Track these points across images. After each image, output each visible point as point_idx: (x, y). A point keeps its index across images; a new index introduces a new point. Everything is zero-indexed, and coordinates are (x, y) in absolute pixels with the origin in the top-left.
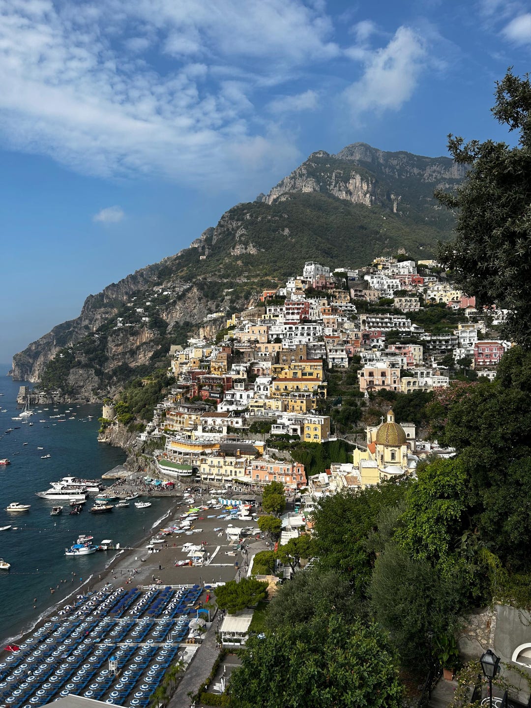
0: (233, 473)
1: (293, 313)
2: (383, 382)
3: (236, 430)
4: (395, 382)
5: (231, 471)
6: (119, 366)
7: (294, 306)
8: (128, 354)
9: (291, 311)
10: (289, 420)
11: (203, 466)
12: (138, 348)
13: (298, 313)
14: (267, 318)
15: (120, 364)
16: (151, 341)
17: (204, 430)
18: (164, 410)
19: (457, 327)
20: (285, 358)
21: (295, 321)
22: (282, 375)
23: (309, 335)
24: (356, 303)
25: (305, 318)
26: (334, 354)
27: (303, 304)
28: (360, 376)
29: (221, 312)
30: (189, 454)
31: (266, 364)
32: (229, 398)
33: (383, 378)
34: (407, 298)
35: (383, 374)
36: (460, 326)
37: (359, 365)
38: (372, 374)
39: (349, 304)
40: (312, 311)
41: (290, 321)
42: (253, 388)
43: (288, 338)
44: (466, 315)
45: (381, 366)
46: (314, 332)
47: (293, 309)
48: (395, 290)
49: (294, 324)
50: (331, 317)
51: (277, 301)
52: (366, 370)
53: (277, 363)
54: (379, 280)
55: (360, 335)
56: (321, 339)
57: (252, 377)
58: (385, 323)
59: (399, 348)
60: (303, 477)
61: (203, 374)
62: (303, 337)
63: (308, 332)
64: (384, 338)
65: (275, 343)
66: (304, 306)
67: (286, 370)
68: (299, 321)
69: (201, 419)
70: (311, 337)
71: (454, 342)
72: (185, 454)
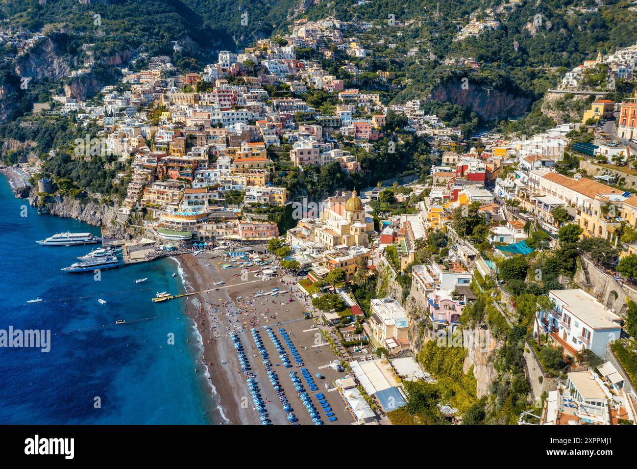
0: (224, 233)
1: (224, 100)
2: (309, 158)
3: (216, 203)
4: (316, 158)
5: (223, 233)
7: (224, 94)
9: (222, 98)
10: (258, 192)
11: (201, 231)
13: (229, 100)
14: (203, 104)
17: (189, 203)
18: (140, 188)
19: (336, 108)
20: (234, 141)
21: (227, 107)
22: (237, 156)
23: (242, 119)
24: (265, 89)
25: (235, 104)
26: (268, 136)
27: (231, 92)
28: (294, 155)
29: (86, 68)
30: (187, 223)
31: (222, 147)
32: (199, 176)
33: (309, 156)
34: (296, 81)
35: (309, 153)
36: (338, 107)
37: (288, 145)
38: (302, 153)
39: (262, 90)
40: (239, 98)
41: (225, 107)
42: (215, 167)
43: (227, 123)
44: (340, 98)
45: (307, 147)
46: (247, 117)
47: (224, 96)
48: (286, 74)
49: (228, 109)
50: (255, 103)
51: (205, 87)
52: (298, 150)
53: (228, 145)
54: (274, 65)
55: (279, 119)
56: (251, 122)
57: (212, 158)
58: (291, 106)
59: (307, 129)
60: (277, 231)
61: (165, 156)
62: (238, 121)
63: (242, 117)
64: (293, 119)
65: (220, 127)
66: (233, 94)
67: (239, 152)
68: (231, 106)
69: (185, 195)
70: (245, 121)
71: (337, 121)
72: (183, 224)
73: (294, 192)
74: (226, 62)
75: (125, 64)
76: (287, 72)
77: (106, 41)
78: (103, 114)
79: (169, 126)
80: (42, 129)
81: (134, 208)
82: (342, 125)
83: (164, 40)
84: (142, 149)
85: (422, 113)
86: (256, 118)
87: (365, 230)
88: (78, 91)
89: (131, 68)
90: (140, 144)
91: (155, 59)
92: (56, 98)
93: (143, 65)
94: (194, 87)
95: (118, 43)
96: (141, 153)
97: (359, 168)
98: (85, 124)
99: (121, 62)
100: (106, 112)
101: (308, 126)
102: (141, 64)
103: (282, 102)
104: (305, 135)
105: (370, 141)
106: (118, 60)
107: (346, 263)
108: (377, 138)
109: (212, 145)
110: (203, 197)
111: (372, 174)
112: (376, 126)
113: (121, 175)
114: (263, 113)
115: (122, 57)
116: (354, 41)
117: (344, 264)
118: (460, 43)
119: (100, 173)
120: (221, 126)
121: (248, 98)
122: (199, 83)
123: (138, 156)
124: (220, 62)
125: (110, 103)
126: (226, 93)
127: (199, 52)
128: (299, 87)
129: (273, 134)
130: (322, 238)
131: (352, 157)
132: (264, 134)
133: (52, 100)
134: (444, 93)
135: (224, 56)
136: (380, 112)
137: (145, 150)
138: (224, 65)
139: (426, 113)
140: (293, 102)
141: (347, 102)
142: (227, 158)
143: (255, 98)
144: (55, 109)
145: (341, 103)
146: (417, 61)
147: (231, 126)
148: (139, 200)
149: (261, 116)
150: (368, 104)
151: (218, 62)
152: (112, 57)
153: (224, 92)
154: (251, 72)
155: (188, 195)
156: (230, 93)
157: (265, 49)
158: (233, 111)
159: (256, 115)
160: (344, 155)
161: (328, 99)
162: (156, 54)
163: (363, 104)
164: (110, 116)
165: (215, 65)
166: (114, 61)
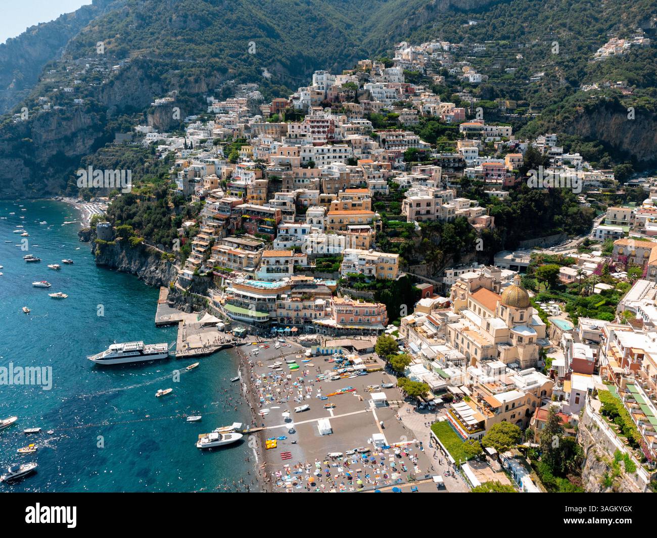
0: (313, 316)
1: (319, 132)
2: (428, 211)
3: (303, 271)
4: (437, 211)
5: (311, 314)
6: (53, 155)
7: (318, 124)
8: (62, 141)
9: (316, 130)
11: (282, 310)
12: (74, 135)
13: (324, 132)
14: (292, 137)
15: (54, 153)
16: (89, 127)
17: (268, 271)
18: (207, 246)
19: (456, 143)
20: (329, 186)
21: (323, 141)
22: (332, 207)
23: (340, 157)
24: (369, 119)
25: (331, 137)
26: (373, 181)
27: (327, 122)
28: (408, 206)
29: (170, 96)
30: (264, 300)
31: (313, 194)
32: (283, 233)
33: (428, 208)
34: (406, 110)
35: (429, 205)
36: (459, 143)
37: (398, 193)
38: (418, 205)
39: (366, 121)
40: (337, 130)
41: (318, 141)
42: (303, 221)
43: (321, 161)
44: (461, 131)
45: (426, 197)
46: (346, 154)
47: (318, 127)
48: (393, 100)
49: (322, 144)
50: (356, 137)
51: (295, 116)
52: (414, 201)
53: (322, 192)
54: (379, 90)
55: (387, 157)
56: (352, 162)
57: (301, 210)
58: (400, 141)
59: (423, 171)
60: (386, 316)
61: (240, 203)
62: (335, 160)
63: (340, 155)
64: (403, 158)
65: (312, 167)
66: (329, 124)
67: (335, 201)
68: (326, 141)
69: (263, 259)
70: (343, 160)
71: (460, 160)
72: (259, 299)
73: (408, 259)
74: (322, 83)
75: (211, 92)
76: (394, 98)
77: (192, 67)
78: (183, 146)
79: (248, 164)
80: (121, 161)
81: (199, 271)
82: (465, 166)
83: (253, 67)
84: (215, 192)
85: (561, 150)
86: (358, 156)
87: (535, 340)
88: (161, 121)
89: (217, 97)
90: (213, 185)
91: (243, 86)
92: (138, 128)
93: (228, 94)
94: (281, 115)
95: (204, 69)
96: (213, 197)
97: (493, 225)
98: (163, 157)
99: (207, 90)
100: (185, 144)
101: (423, 167)
102: (227, 92)
103: (390, 135)
104: (421, 179)
105: (505, 188)
106: (204, 88)
107: (514, 405)
108: (512, 184)
109: (301, 190)
110: (287, 262)
111: (508, 233)
112: (511, 169)
113: (188, 224)
114: (366, 150)
115: (208, 85)
116: (465, 65)
117: (510, 407)
118: (599, 66)
119: (164, 219)
120: (312, 165)
121: (348, 130)
122: (288, 111)
123: (209, 200)
124: (315, 85)
125: (191, 134)
126: (321, 124)
127: (290, 80)
128: (410, 117)
129: (379, 177)
130: (459, 342)
131: (483, 209)
132: (369, 177)
133: (134, 130)
134: (588, 126)
135: (320, 77)
136: (514, 150)
137: (218, 193)
138: (319, 88)
139: (565, 152)
140: (403, 136)
141: (470, 136)
142: (321, 210)
143: (357, 131)
144: (136, 139)
145: (463, 138)
146: (543, 88)
147: (326, 167)
148: (205, 261)
149: (364, 153)
150: (498, 138)
151: (312, 85)
152: (197, 85)
153: (318, 122)
154: (352, 98)
155: (267, 259)
156: (326, 124)
157: (368, 71)
158: (329, 147)
159: (357, 153)
160: (472, 205)
161: (447, 132)
162: (244, 82)
163: (492, 138)
164: (190, 148)
165: (308, 88)
166: (199, 88)
